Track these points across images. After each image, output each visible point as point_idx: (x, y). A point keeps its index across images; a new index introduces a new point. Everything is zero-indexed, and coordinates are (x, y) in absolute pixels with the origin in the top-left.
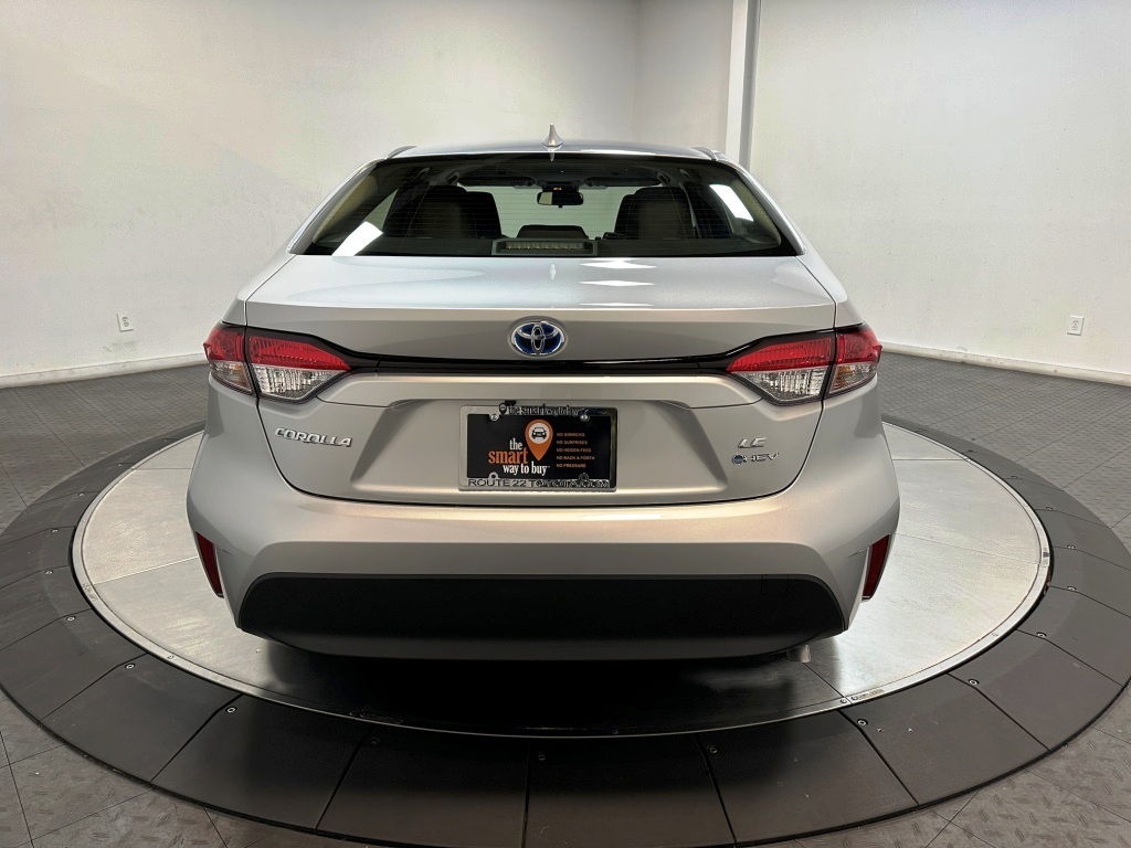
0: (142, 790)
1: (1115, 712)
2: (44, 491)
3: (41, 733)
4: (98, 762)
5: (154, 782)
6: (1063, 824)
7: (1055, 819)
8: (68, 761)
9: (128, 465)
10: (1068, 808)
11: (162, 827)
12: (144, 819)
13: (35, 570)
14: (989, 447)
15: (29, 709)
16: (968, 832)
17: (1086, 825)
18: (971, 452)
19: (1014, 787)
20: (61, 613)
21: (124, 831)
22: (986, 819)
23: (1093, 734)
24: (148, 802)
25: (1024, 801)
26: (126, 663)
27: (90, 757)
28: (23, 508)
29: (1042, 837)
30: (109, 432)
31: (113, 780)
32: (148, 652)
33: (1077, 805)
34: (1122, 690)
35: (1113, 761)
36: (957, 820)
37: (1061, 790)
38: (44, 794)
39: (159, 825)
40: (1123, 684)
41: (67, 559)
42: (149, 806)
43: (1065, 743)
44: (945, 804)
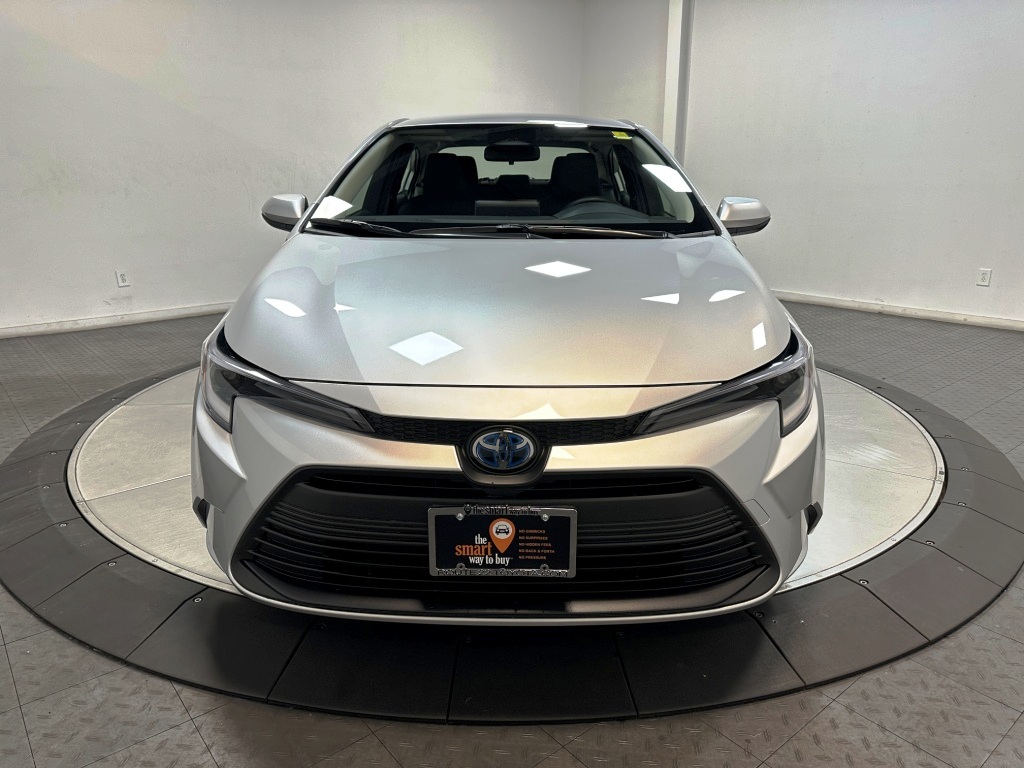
0: (117, 666)
1: (994, 610)
2: (46, 422)
3: (32, 619)
4: (81, 643)
5: (129, 659)
6: (937, 703)
7: (930, 700)
8: (55, 642)
9: (120, 400)
10: (943, 690)
11: (133, 697)
12: (119, 690)
13: (35, 485)
14: (898, 385)
15: (24, 599)
16: (850, 709)
17: (959, 704)
18: (878, 389)
19: (895, 672)
20: (55, 520)
21: (100, 699)
22: (867, 698)
23: (972, 628)
24: (123, 676)
25: (904, 683)
26: (109, 561)
27: (74, 639)
28: (27, 435)
29: (917, 714)
30: (107, 373)
31: (93, 659)
32: (128, 553)
33: (952, 688)
34: (1002, 591)
35: (988, 651)
36: (841, 699)
37: (939, 674)
38: (33, 669)
39: (131, 694)
40: (1004, 586)
41: (62, 476)
42: (123, 679)
43: (945, 636)
44: (830, 686)
